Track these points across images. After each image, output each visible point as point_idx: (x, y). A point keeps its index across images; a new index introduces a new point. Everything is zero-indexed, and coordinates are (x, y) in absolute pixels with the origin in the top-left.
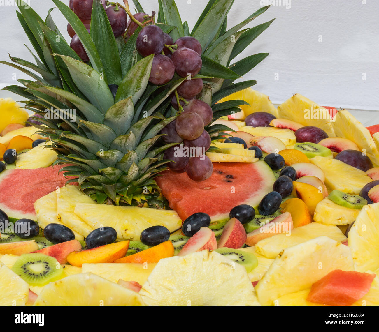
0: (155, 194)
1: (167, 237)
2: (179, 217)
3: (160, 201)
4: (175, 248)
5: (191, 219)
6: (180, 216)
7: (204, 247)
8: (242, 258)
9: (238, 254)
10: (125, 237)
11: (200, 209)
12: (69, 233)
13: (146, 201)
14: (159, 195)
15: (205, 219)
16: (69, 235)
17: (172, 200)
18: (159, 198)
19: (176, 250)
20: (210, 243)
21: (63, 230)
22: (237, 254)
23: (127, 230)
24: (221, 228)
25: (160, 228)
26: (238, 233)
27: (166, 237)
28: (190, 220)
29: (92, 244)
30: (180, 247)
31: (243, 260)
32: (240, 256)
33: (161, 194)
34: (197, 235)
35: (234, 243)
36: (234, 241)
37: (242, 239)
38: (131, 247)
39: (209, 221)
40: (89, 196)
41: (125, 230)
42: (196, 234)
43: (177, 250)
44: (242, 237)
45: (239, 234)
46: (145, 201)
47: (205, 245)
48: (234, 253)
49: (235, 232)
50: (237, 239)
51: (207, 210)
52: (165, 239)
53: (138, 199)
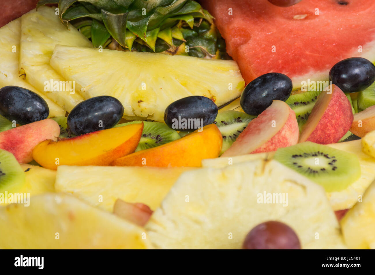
0: (202, 27)
1: (211, 117)
2: (240, 75)
3: (209, 41)
4: (224, 137)
5: (257, 85)
6: (243, 73)
7: (272, 139)
8: (333, 163)
9: (329, 156)
10: (138, 113)
11: (280, 61)
12: (38, 105)
13: (184, 42)
14: (208, 29)
15: (282, 86)
16: (38, 109)
17: (232, 40)
18: (209, 34)
19: (225, 140)
20: (283, 133)
21: (28, 99)
22: (326, 156)
23: (142, 101)
24: (313, 100)
25: (199, 101)
26: (336, 115)
27: (209, 117)
28: (255, 86)
29: (78, 126)
30: (234, 135)
31: (334, 169)
32: (330, 161)
33: (212, 27)
34: (264, 114)
35: (328, 132)
36: (328, 130)
37: (342, 125)
38: (147, 134)
39: (288, 89)
40: (78, 30)
41: (139, 102)
42: (262, 113)
43: (227, 141)
44: (343, 122)
45: (338, 116)
46: (181, 42)
47: (274, 137)
48: (322, 153)
49: (330, 113)
50: (332, 126)
51: (291, 64)
52: (208, 121)
53: (168, 38)
